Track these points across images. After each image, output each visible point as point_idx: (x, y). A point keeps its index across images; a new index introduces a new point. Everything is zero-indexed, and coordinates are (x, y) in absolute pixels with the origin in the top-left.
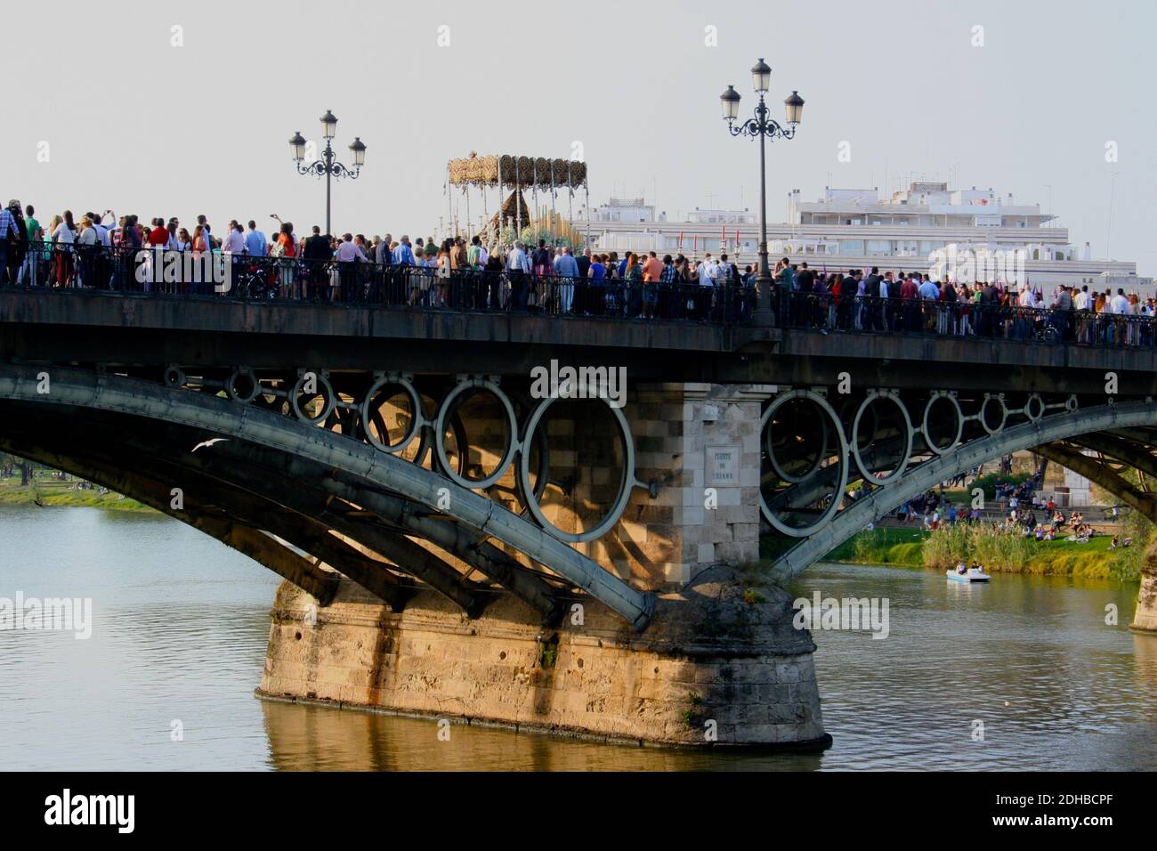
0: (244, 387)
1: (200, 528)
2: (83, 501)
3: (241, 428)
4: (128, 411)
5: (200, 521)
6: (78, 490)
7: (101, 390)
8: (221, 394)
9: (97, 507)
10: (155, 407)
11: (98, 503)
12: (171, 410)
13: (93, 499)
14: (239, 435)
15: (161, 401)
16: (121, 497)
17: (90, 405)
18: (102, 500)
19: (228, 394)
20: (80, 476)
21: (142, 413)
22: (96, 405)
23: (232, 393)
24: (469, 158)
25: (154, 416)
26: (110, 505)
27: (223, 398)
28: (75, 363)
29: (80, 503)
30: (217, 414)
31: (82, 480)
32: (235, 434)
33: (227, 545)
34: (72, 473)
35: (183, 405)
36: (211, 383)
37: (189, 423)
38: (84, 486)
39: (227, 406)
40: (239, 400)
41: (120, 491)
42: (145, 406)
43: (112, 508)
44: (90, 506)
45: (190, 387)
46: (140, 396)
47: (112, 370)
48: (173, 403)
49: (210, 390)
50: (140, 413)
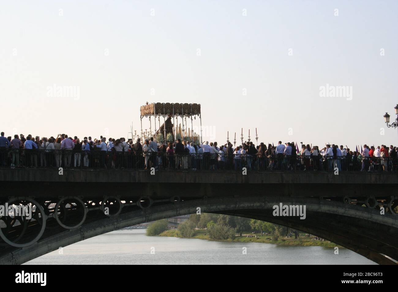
0: (372, 203)
1: (358, 253)
2: (317, 244)
3: (371, 217)
4: (331, 212)
5: (358, 250)
6: (314, 240)
7: (322, 205)
8: (364, 205)
9: (321, 246)
10: (341, 211)
11: (322, 245)
12: (346, 212)
13: (320, 243)
14: (371, 220)
15: (343, 209)
16: (329, 242)
17: (318, 211)
18: (323, 244)
19: (366, 205)
20: (315, 235)
21: (336, 213)
22: (320, 211)
23: (368, 205)
24: (146, 105)
25: (340, 214)
26: (326, 245)
27: (364, 207)
28: (312, 197)
29: (316, 244)
30: (363, 213)
31: (316, 237)
32: (369, 219)
33: (368, 259)
34: (312, 234)
35: (351, 210)
36: (360, 202)
37: (353, 216)
38: (317, 239)
39: (366, 210)
40: (371, 208)
41: (329, 240)
42: (337, 210)
43: (326, 246)
44: (318, 246)
45: (352, 203)
46: (335, 207)
47: (325, 198)
48: (347, 209)
49: (359, 204)
50: (335, 213)
